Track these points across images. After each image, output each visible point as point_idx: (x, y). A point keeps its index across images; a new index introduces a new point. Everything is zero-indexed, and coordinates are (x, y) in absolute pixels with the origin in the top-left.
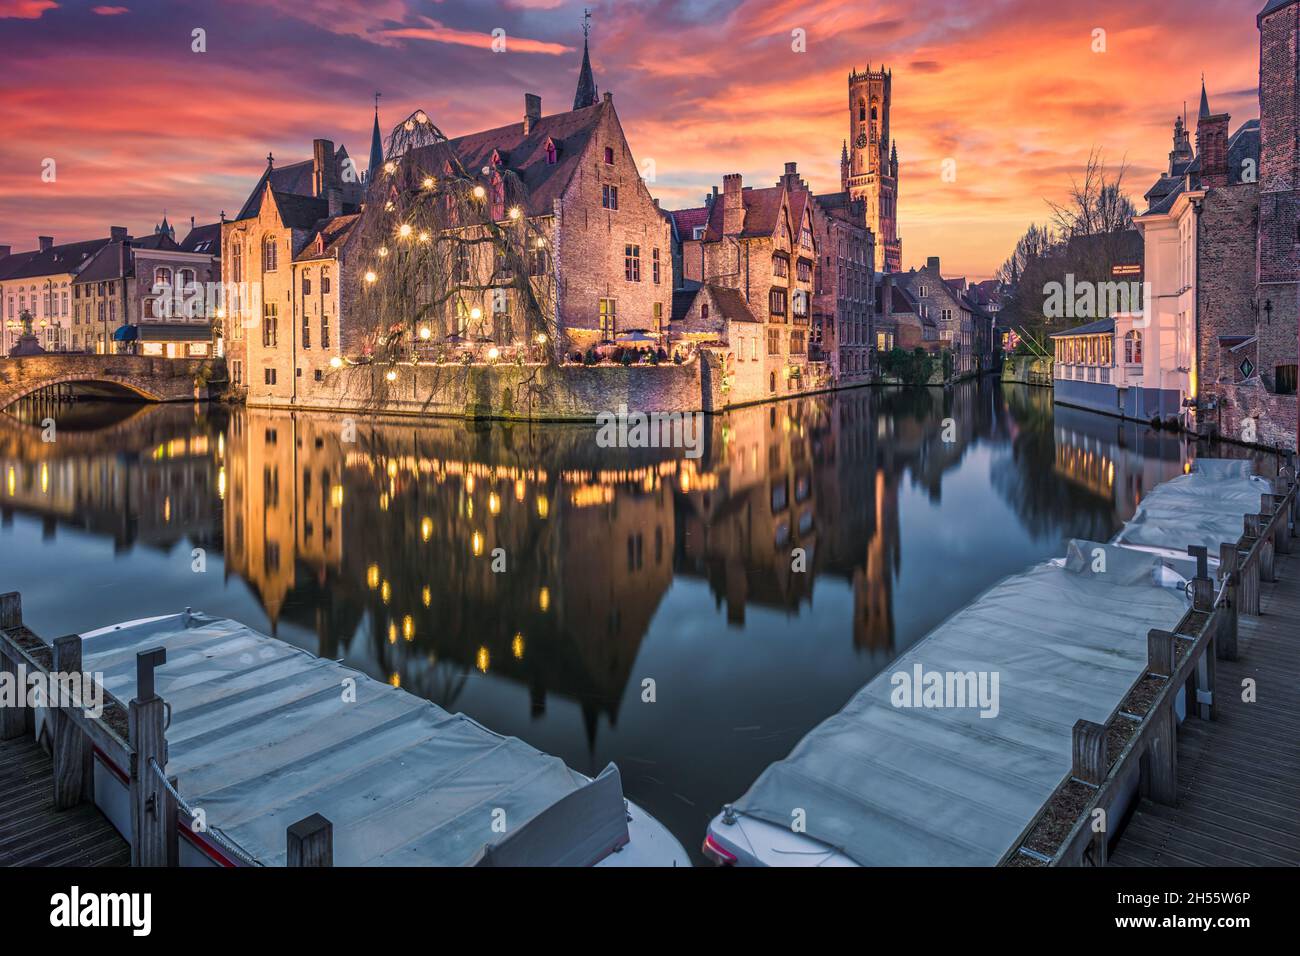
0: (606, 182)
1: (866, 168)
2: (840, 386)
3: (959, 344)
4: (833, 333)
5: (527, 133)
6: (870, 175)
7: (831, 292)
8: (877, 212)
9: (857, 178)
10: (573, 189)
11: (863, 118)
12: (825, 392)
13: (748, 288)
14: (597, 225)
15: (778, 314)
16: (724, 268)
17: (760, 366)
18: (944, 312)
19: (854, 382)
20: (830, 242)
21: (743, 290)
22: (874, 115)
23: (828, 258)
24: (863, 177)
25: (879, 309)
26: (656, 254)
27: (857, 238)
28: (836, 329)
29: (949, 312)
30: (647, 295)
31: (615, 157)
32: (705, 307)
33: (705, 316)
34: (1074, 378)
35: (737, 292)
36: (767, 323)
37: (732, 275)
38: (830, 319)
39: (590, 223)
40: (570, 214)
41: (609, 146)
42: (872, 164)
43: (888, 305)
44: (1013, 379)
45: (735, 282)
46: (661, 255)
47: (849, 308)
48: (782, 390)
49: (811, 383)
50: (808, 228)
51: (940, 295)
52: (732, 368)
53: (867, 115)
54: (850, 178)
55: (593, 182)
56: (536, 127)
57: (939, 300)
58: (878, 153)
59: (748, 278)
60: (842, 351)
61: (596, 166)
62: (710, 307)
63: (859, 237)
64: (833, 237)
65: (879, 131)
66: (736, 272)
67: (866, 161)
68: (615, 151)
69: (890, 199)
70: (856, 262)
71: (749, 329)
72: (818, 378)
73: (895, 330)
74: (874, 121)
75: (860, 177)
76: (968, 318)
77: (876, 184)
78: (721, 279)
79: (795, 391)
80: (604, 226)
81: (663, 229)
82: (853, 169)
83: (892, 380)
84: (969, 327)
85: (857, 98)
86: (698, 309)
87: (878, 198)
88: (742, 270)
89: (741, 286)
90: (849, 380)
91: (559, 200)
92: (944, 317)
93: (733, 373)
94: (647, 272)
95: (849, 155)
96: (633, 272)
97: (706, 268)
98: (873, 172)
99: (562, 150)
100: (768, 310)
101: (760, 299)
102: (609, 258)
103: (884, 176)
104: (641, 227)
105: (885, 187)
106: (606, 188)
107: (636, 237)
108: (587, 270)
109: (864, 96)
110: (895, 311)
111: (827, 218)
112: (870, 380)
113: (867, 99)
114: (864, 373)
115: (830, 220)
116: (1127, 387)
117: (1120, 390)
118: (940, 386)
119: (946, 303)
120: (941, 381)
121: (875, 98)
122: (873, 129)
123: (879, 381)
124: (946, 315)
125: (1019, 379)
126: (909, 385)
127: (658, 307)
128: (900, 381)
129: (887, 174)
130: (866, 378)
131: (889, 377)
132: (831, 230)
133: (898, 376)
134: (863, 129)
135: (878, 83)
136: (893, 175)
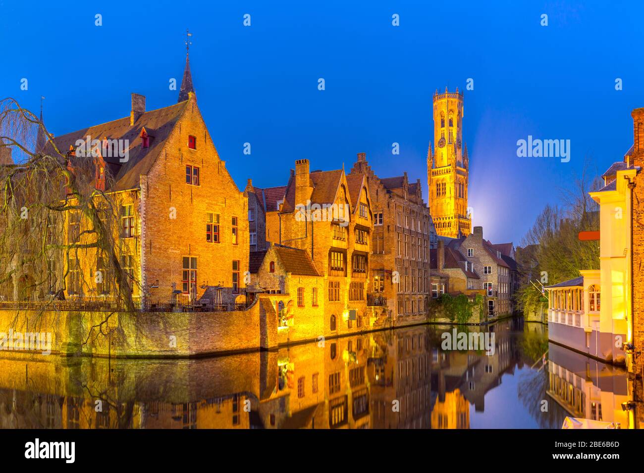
0: (189, 164)
1: (445, 162)
2: (398, 325)
3: (497, 292)
4: (392, 284)
5: (132, 124)
6: (448, 167)
7: (390, 253)
8: (453, 194)
9: (439, 169)
10: (159, 167)
11: (443, 126)
12: (384, 329)
13: (313, 249)
14: (180, 198)
15: (337, 269)
16: (296, 233)
17: (321, 311)
18: (486, 268)
19: (410, 321)
20: (390, 213)
21: (309, 251)
22: (451, 124)
23: (388, 226)
24: (443, 168)
25: (434, 265)
26: (234, 221)
27: (413, 211)
29: (490, 268)
30: (226, 254)
31: (197, 144)
32: (272, 263)
33: (272, 270)
35: (304, 252)
36: (326, 276)
37: (302, 238)
38: (390, 272)
39: (173, 196)
40: (155, 189)
41: (192, 134)
42: (449, 159)
43: (441, 263)
44: (534, 319)
45: (303, 244)
46: (239, 222)
47: (406, 265)
48: (342, 329)
49: (371, 322)
50: (366, 202)
51: (483, 255)
52: (292, 313)
53: (446, 123)
54: (434, 170)
55: (176, 164)
56: (139, 120)
57: (482, 259)
58: (454, 151)
59: (313, 241)
60: (400, 298)
61: (180, 150)
62: (276, 264)
63: (415, 210)
64: (391, 210)
65: (455, 136)
66: (304, 236)
67: (445, 157)
68: (198, 139)
69: (463, 185)
70: (413, 229)
71: (309, 282)
72: (375, 319)
73: (446, 279)
74: (451, 128)
75: (441, 169)
76: (505, 272)
77: (452, 174)
78: (293, 242)
79: (354, 329)
80: (187, 198)
81: (242, 202)
82: (436, 162)
83: (442, 320)
84: (507, 279)
85: (439, 112)
86: (267, 266)
87: (453, 184)
88: (308, 235)
89: (307, 247)
90: (407, 321)
91: (145, 177)
92: (485, 272)
93: (292, 317)
94: (227, 236)
95: (433, 153)
96: (213, 234)
97: (282, 232)
98: (450, 165)
99: (154, 137)
100: (327, 266)
101: (321, 258)
102: (191, 224)
103: (458, 168)
104: (221, 199)
105: (459, 176)
106: (189, 169)
107: (217, 208)
108: (170, 233)
109: (443, 110)
110: (446, 267)
111: (387, 196)
112: (425, 320)
113: (445, 111)
114: (420, 315)
115: (390, 197)
116: (591, 331)
117: (586, 333)
118: (477, 325)
119: (487, 261)
120: (478, 321)
121: (452, 110)
122: (450, 134)
123: (432, 320)
124: (487, 271)
125: (539, 319)
126: (455, 324)
127: (236, 265)
128: (448, 320)
129: (460, 166)
130: (422, 319)
131: (440, 317)
132: (391, 205)
133: (446, 316)
134: (443, 134)
135: (453, 100)
136: (465, 167)
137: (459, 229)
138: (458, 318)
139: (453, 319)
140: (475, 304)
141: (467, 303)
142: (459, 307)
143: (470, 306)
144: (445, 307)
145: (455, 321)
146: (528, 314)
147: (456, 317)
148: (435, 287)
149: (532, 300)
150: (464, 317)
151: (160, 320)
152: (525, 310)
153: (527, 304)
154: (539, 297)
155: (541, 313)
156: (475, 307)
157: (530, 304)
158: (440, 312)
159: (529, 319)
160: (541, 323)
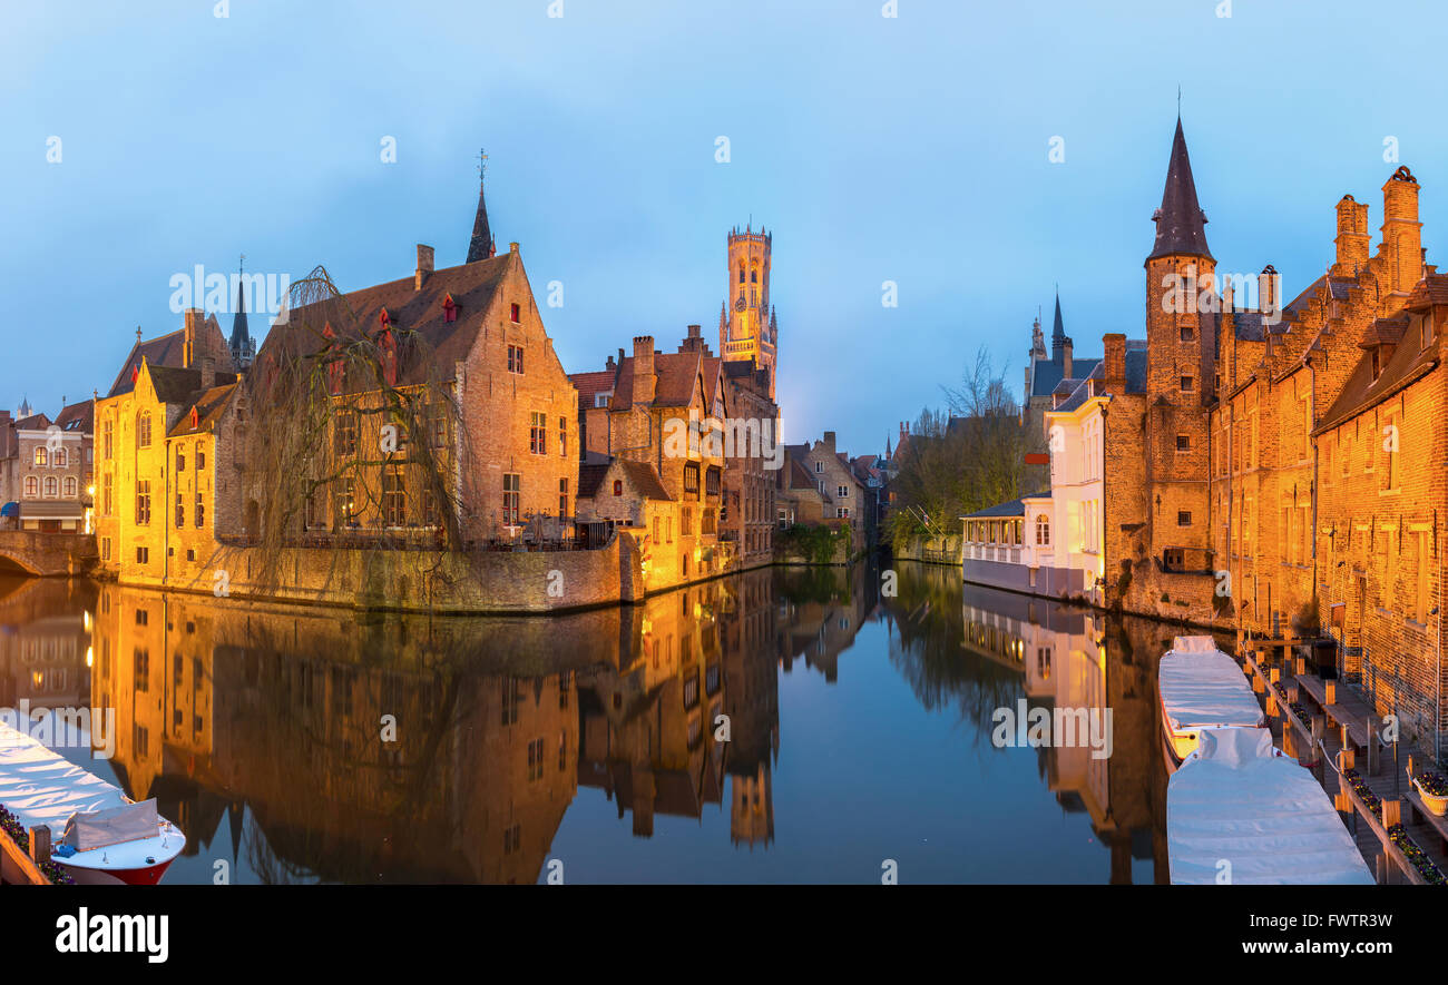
0: (511, 343)
1: (746, 333)
2: (745, 568)
3: (855, 521)
4: (739, 510)
5: (418, 288)
6: (750, 341)
7: (737, 467)
9: (736, 343)
10: (477, 351)
11: (742, 280)
12: (732, 574)
13: (660, 462)
14: (501, 392)
15: (691, 491)
16: (633, 440)
17: (673, 550)
18: (840, 488)
19: (758, 562)
21: (654, 465)
22: (754, 279)
24: (742, 342)
25: (779, 484)
26: (563, 422)
28: (742, 506)
29: (845, 488)
30: (553, 469)
31: (521, 315)
32: (618, 483)
33: (618, 493)
34: (984, 558)
35: (648, 467)
36: (681, 501)
37: (643, 448)
38: (737, 495)
39: (494, 389)
40: (473, 379)
41: (515, 302)
42: (752, 329)
43: (787, 482)
44: (906, 556)
45: (645, 455)
46: (568, 424)
47: (754, 484)
48: (694, 577)
49: (721, 563)
50: (721, 398)
51: (837, 472)
52: (649, 552)
53: (748, 278)
54: (729, 343)
55: (497, 344)
56: (429, 282)
57: (835, 476)
58: (757, 318)
59: (660, 451)
60: (747, 530)
61: (501, 324)
62: (624, 484)
63: (763, 407)
64: (740, 408)
65: (759, 295)
66: (647, 444)
67: (745, 325)
68: (521, 309)
71: (665, 509)
72: (727, 559)
73: (794, 502)
74: (754, 284)
75: (739, 342)
77: (755, 350)
78: (630, 452)
79: (705, 575)
80: (510, 392)
81: (571, 396)
82: (731, 333)
83: (795, 560)
85: (737, 258)
86: (609, 486)
88: (653, 443)
89: (652, 461)
90: (753, 561)
91: (461, 363)
92: (840, 494)
93: (649, 557)
94: (554, 444)
95: (728, 319)
96: (538, 441)
97: (613, 438)
98: (752, 338)
99: (461, 307)
100: (682, 486)
101: (674, 475)
102: (514, 427)
103: (763, 342)
104: (548, 393)
105: (764, 354)
106: (511, 348)
107: (543, 405)
108: (490, 442)
109: (744, 257)
110: (794, 486)
112: (770, 561)
113: (747, 260)
114: (767, 553)
116: (1038, 567)
117: (1030, 569)
118: (843, 565)
119: (843, 480)
120: (844, 560)
121: (755, 260)
122: (753, 293)
123: (781, 561)
124: (843, 492)
125: (914, 556)
126: (812, 565)
127: (563, 484)
128: (803, 560)
129: (766, 341)
130: (767, 558)
131: (790, 556)
133: (801, 554)
134: (743, 293)
135: (758, 245)
136: (773, 342)
138: (816, 556)
139: (809, 558)
140: (841, 536)
141: (829, 536)
142: (819, 541)
143: (834, 540)
144: (799, 541)
145: (813, 560)
146: (898, 549)
147: (813, 555)
148: (783, 515)
149: (903, 531)
150: (825, 556)
151: (503, 562)
152: (894, 545)
153: (897, 536)
154: (913, 528)
155: (916, 548)
156: (841, 541)
157: (901, 537)
158: (791, 549)
159: (900, 556)
160: (917, 560)
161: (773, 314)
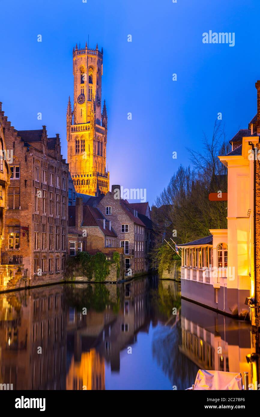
1: (84, 119)
2: (33, 284)
3: (133, 250)
4: (28, 241)
6: (88, 125)
7: (27, 208)
8: (92, 152)
9: (78, 126)
11: (82, 82)
18: (123, 226)
20: (27, 168)
22: (90, 81)
23: (26, 181)
24: (83, 125)
25: (72, 222)
27: (52, 167)
28: (31, 238)
29: (127, 226)
38: (27, 229)
42: (89, 116)
43: (80, 221)
47: (44, 221)
49: (5, 282)
51: (121, 214)
53: (86, 80)
54: (73, 126)
57: (119, 217)
58: (93, 109)
60: (36, 256)
63: (54, 165)
64: (29, 164)
65: (94, 93)
67: (84, 114)
69: (102, 143)
70: (51, 185)
73: (84, 237)
74: (90, 85)
75: (80, 125)
76: (141, 230)
77: (91, 131)
82: (75, 118)
83: (80, 279)
84: (143, 238)
85: (79, 67)
87: (92, 142)
90: (43, 279)
92: (123, 230)
95: (72, 110)
98: (89, 122)
103: (97, 126)
105: (98, 134)
109: (83, 66)
110: (84, 224)
111: (25, 149)
112: (62, 279)
113: (85, 68)
114: (57, 274)
115: (28, 151)
116: (219, 287)
117: (215, 289)
118: (114, 283)
119: (124, 220)
120: (115, 279)
121: (91, 67)
122: (90, 91)
123: (70, 279)
124: (124, 229)
125: (173, 277)
126: (92, 283)
128: (85, 279)
129: (99, 124)
130: (60, 278)
131: (77, 276)
132: (29, 159)
133: (84, 274)
134: (82, 90)
135: (93, 57)
136: (104, 125)
137: (98, 187)
138: (95, 276)
139: (91, 278)
140: (113, 262)
141: (104, 261)
142: (97, 265)
143: (108, 264)
144: (83, 265)
145: (93, 279)
146: (162, 272)
147: (93, 275)
148: (72, 245)
149: (166, 258)
150: (101, 275)
152: (159, 268)
153: (161, 262)
154: (173, 255)
155: (174, 271)
156: (113, 265)
157: (164, 262)
158: (77, 270)
159: (163, 277)
160: (174, 280)
161: (105, 106)
